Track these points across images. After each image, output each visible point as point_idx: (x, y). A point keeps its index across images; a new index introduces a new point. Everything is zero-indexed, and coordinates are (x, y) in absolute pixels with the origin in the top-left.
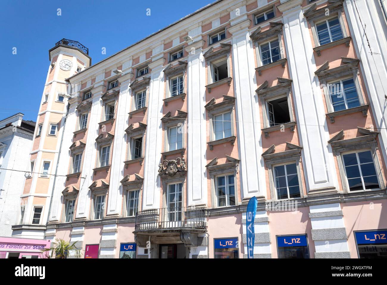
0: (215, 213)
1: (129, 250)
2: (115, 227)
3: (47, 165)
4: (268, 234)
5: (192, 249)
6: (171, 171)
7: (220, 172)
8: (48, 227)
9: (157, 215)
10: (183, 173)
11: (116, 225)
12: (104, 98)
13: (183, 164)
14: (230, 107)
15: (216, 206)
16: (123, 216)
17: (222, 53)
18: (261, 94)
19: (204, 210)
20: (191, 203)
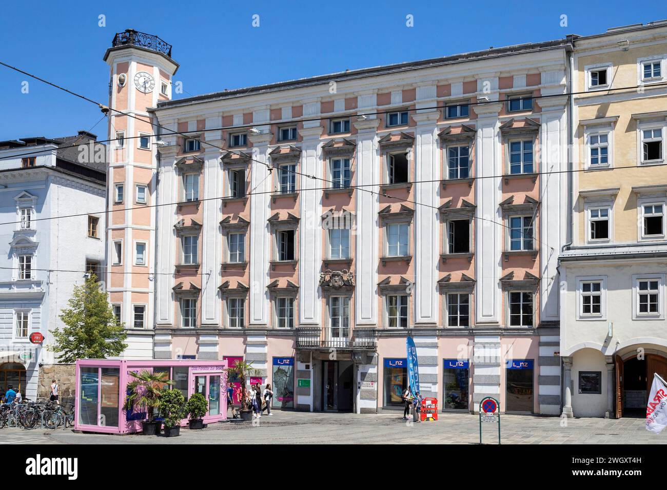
0: (386, 334)
1: (285, 364)
2: (264, 339)
3: (141, 248)
4: (436, 357)
5: (360, 367)
6: (336, 284)
7: (393, 292)
8: (157, 332)
9: (320, 330)
10: (349, 288)
11: (266, 337)
12: (226, 160)
13: (351, 278)
14: (408, 220)
15: (387, 327)
16: (273, 327)
17: (403, 145)
18: (443, 213)
19: (374, 331)
20: (359, 321)
